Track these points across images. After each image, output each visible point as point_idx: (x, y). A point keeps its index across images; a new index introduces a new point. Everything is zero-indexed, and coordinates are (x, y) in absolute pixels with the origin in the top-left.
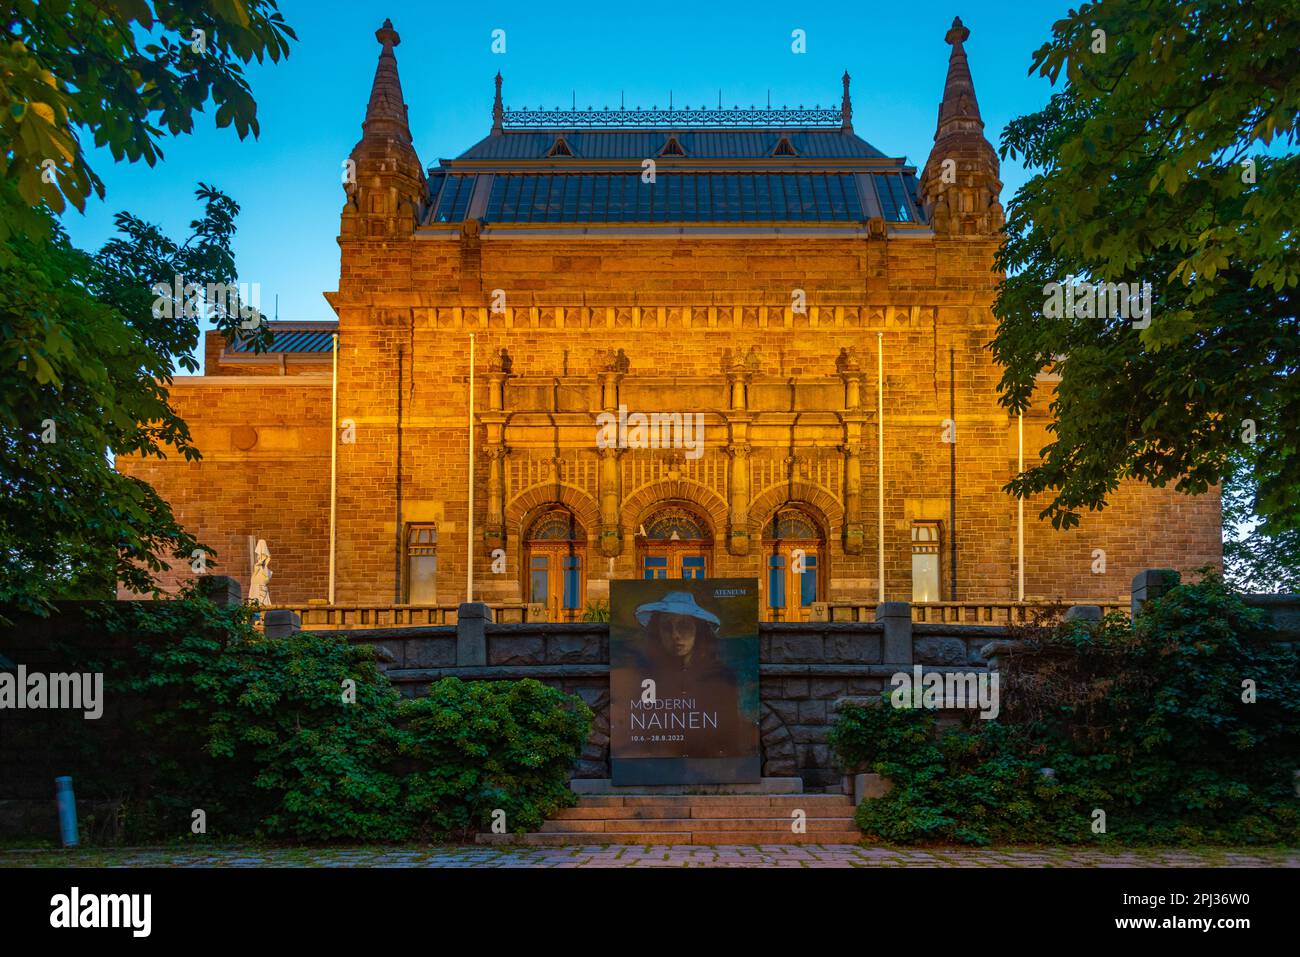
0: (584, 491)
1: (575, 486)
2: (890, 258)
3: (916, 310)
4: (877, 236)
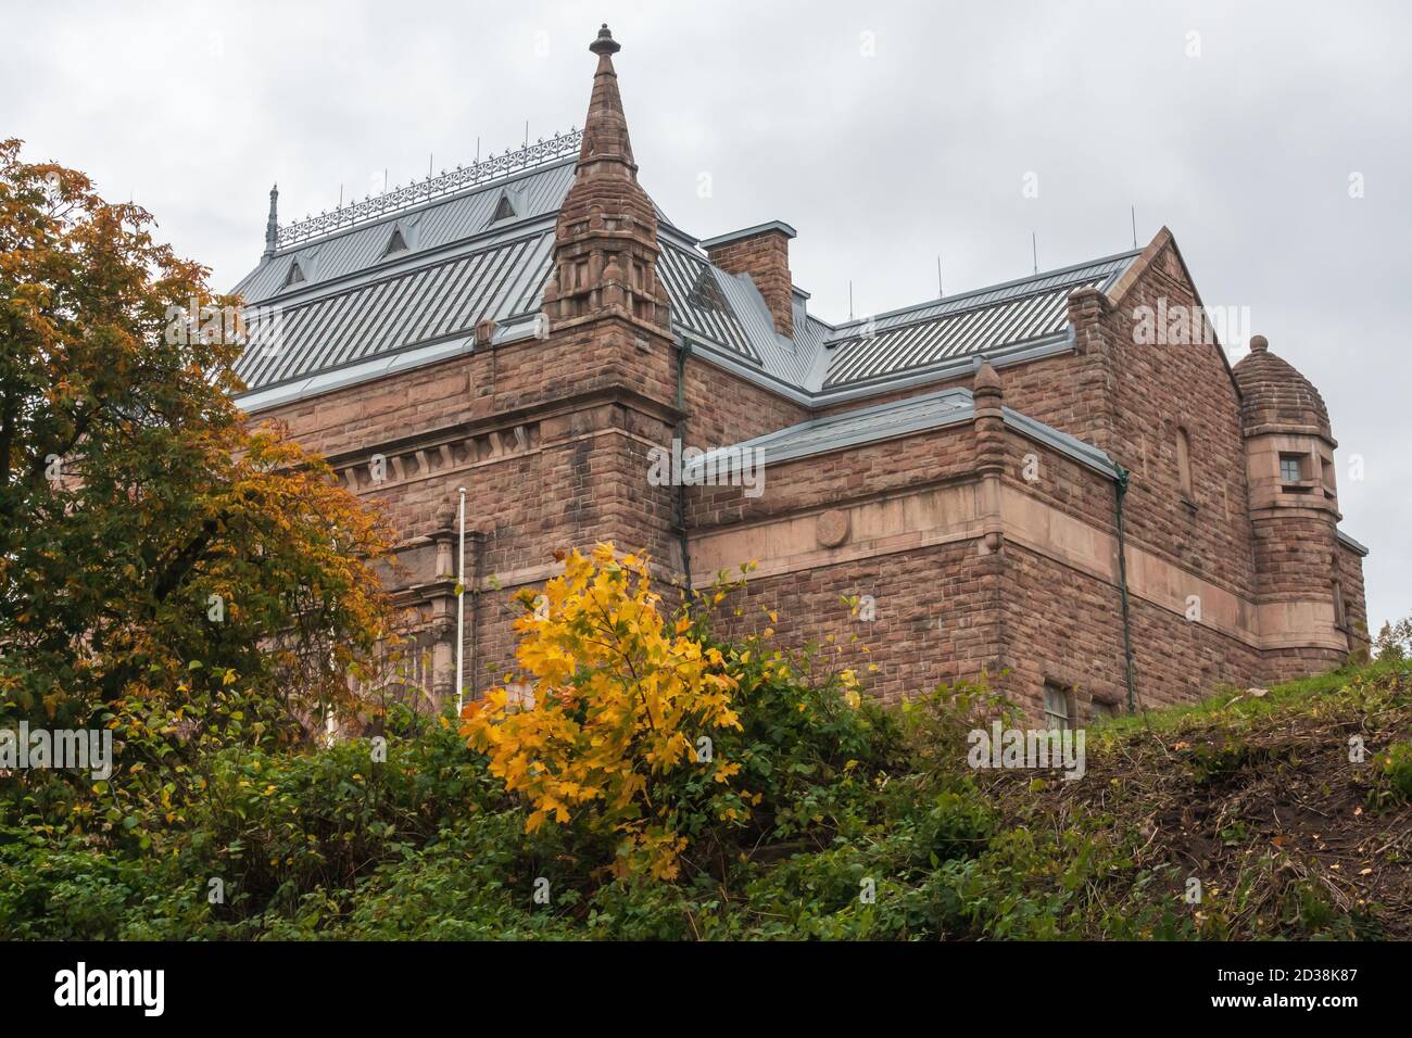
2: (500, 371)
3: (519, 431)
4: (482, 346)
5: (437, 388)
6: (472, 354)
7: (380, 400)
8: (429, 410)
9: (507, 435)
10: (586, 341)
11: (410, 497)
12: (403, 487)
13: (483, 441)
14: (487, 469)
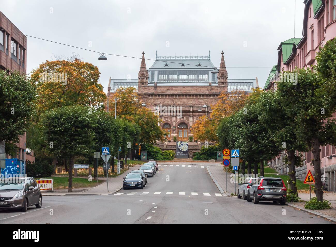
0: (171, 121)
1: (170, 121)
2: (212, 88)
3: (215, 96)
4: (210, 85)
5: (203, 89)
6: (209, 86)
7: (195, 88)
8: (203, 91)
9: (214, 96)
10: (224, 88)
11: (200, 100)
12: (198, 99)
13: (210, 96)
14: (210, 99)
